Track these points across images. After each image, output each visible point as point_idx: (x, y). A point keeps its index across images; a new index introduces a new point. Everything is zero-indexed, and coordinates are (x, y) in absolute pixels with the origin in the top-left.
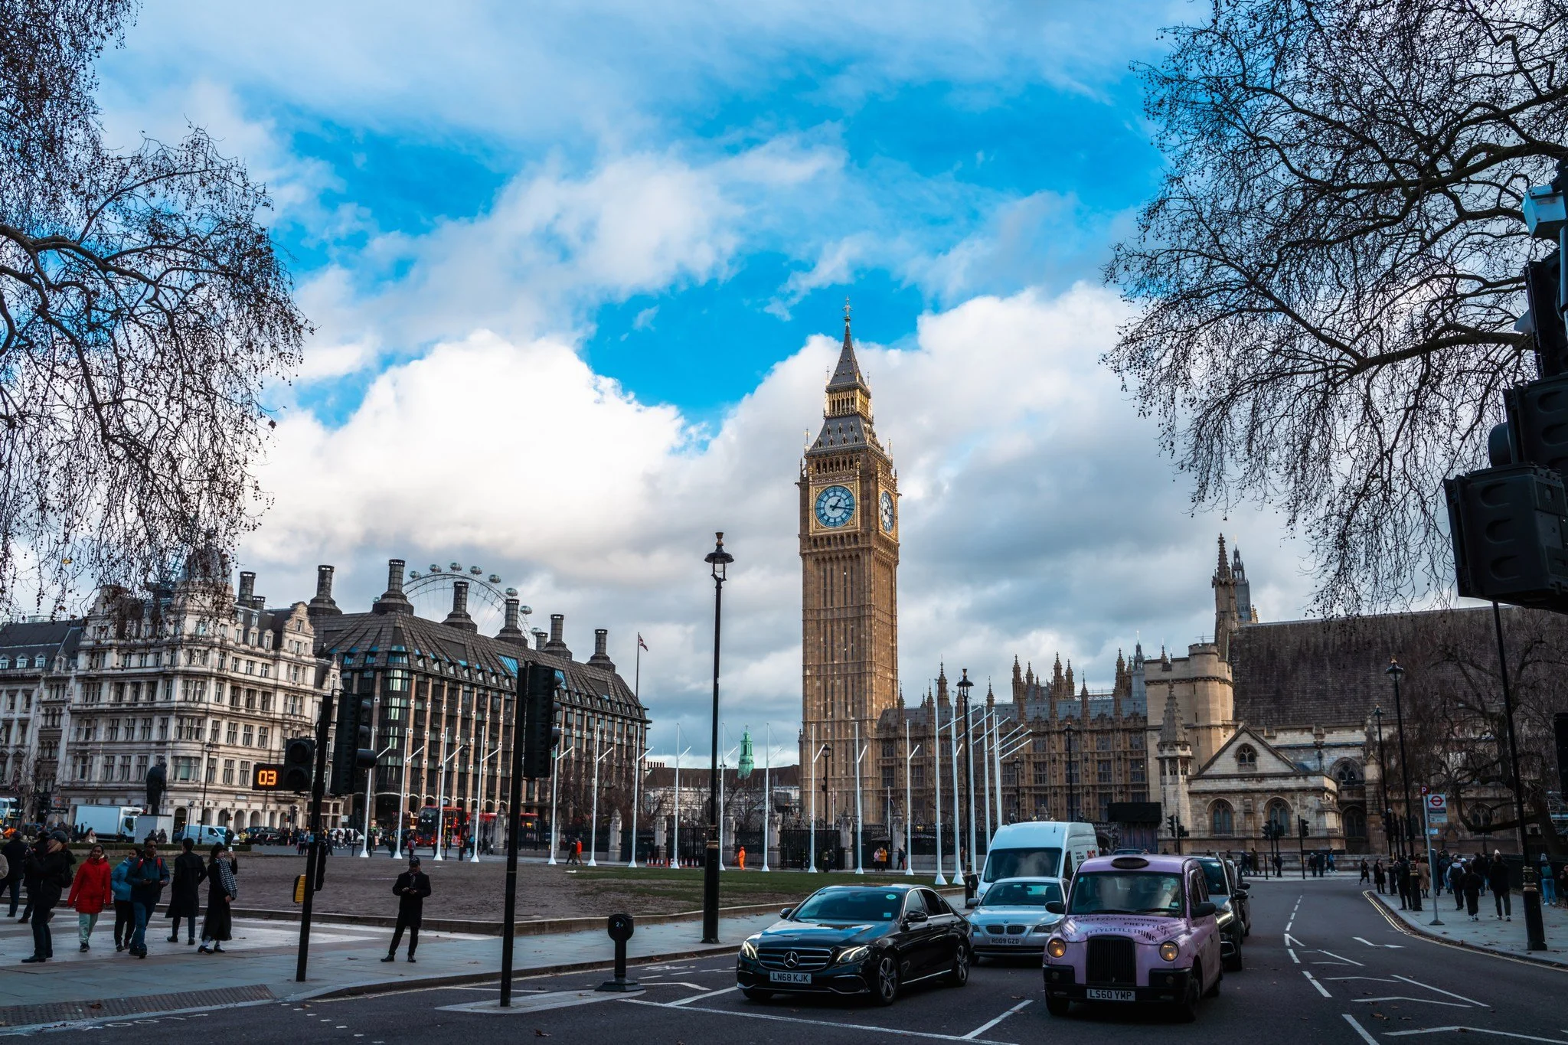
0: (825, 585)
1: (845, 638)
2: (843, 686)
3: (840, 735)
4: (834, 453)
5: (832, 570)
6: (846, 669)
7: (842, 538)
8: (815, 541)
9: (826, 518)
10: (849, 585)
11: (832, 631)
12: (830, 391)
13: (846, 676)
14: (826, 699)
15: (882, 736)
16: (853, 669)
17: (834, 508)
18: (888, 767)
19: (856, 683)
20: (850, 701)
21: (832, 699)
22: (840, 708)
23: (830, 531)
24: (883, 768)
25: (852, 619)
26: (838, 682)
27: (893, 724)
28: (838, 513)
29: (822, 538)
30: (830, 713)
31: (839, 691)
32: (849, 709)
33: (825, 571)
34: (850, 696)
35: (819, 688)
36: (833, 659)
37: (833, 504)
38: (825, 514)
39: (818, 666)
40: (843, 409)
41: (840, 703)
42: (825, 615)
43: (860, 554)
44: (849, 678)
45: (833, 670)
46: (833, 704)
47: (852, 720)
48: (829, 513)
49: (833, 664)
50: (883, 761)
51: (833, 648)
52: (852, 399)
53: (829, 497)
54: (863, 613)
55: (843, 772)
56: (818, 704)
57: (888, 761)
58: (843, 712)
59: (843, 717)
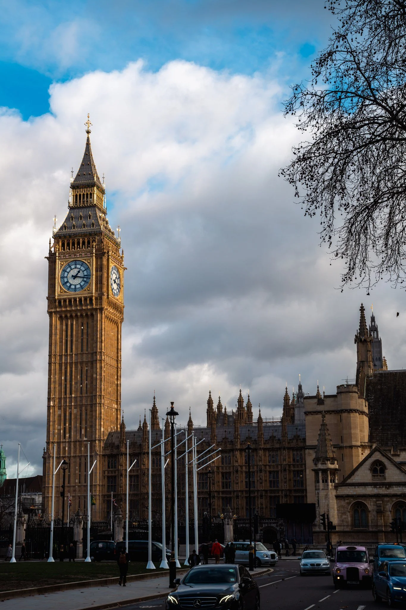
0: (67, 336)
1: (81, 377)
2: (79, 414)
3: (75, 452)
4: (76, 235)
5: (72, 325)
6: (81, 401)
7: (80, 300)
8: (60, 302)
9: (68, 284)
10: (85, 336)
11: (71, 371)
12: (74, 187)
13: (81, 406)
14: (65, 424)
15: (108, 452)
16: (87, 401)
17: (75, 277)
18: (112, 477)
19: (88, 412)
20: (84, 426)
21: (70, 424)
22: (76, 431)
23: (71, 294)
24: (108, 477)
25: (87, 363)
26: (74, 411)
27: (117, 443)
28: (78, 281)
29: (65, 301)
31: (76, 418)
32: (83, 432)
33: (67, 325)
34: (84, 422)
35: (60, 416)
36: (71, 394)
37: (74, 274)
38: (68, 282)
39: (60, 399)
40: (83, 202)
41: (76, 427)
42: (66, 360)
43: (94, 313)
44: (84, 408)
45: (71, 402)
46: (70, 428)
47: (85, 441)
48: (71, 281)
49: (71, 398)
50: (108, 473)
51: (71, 385)
52: (91, 194)
53: (71, 269)
54: (95, 359)
55: (77, 481)
56: (59, 428)
57: (112, 473)
58: (78, 435)
59: (78, 438)
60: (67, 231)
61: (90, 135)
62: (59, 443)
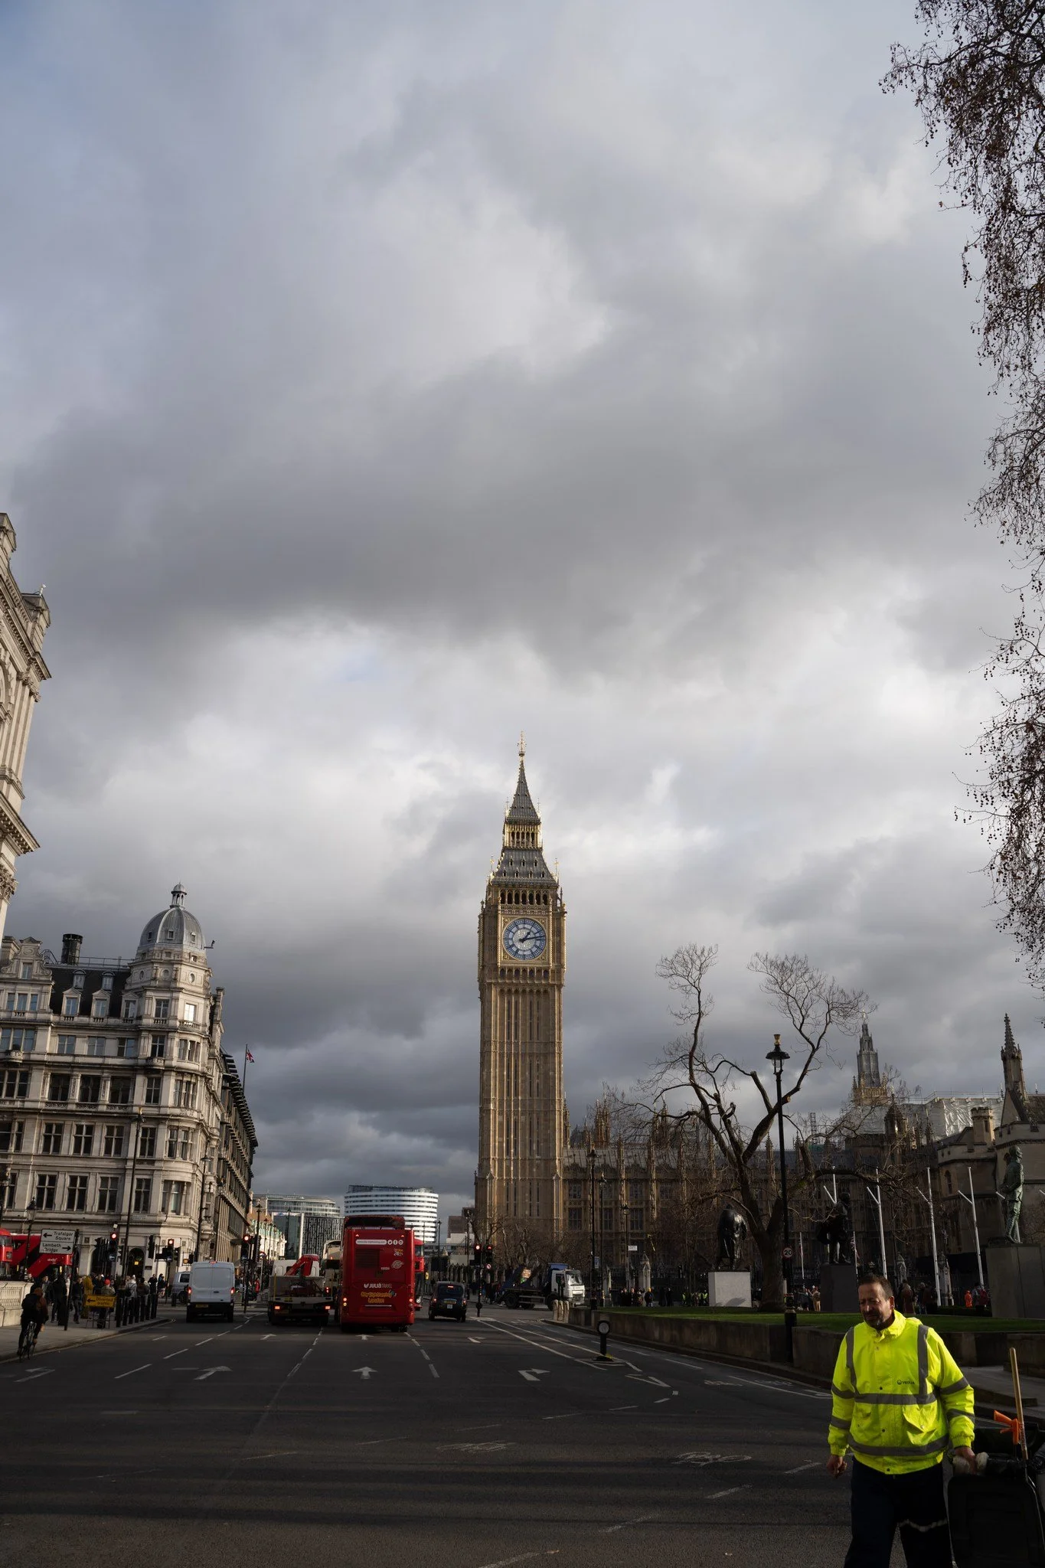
0: (509, 1017)
1: (531, 1074)
2: (528, 1123)
3: (523, 1174)
4: (521, 885)
5: (516, 1003)
6: (531, 1106)
8: (499, 971)
9: (514, 949)
10: (535, 1020)
11: (516, 1066)
12: (509, 822)
13: (531, 1113)
14: (508, 1135)
15: (570, 1176)
16: (538, 1107)
17: (522, 940)
18: (575, 1209)
19: (542, 1121)
20: (535, 1139)
21: (516, 1135)
22: (524, 1146)
23: (519, 963)
24: (570, 1210)
25: (539, 1055)
28: (527, 945)
29: (510, 970)
30: (512, 1151)
31: (523, 1128)
32: (535, 1147)
33: (509, 1003)
34: (535, 1135)
35: (501, 1124)
36: (516, 1094)
37: (522, 937)
38: (513, 945)
39: (501, 1101)
40: (518, 843)
41: (523, 1140)
42: (509, 1049)
43: (549, 990)
44: (535, 1115)
45: (516, 1106)
46: (516, 1142)
47: (537, 1159)
48: (519, 945)
49: (516, 1101)
50: (570, 1203)
51: (516, 1085)
52: (533, 834)
53: (518, 929)
54: (551, 1050)
55: (527, 1213)
56: (500, 1140)
57: (575, 1204)
58: (528, 1151)
59: (528, 1155)
60: (503, 878)
61: (524, 758)
62: (501, 1161)
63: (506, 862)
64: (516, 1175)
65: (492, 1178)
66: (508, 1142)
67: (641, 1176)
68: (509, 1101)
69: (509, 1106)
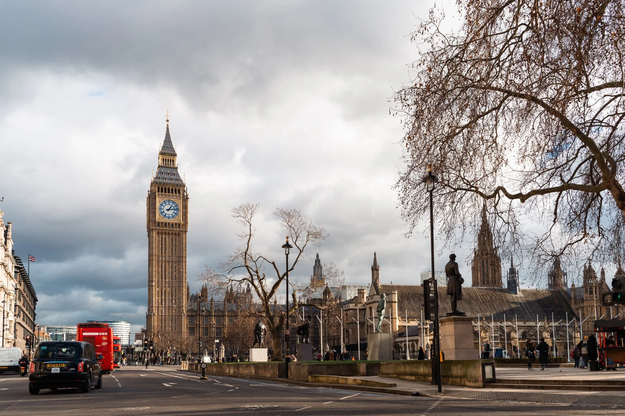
0: (162, 245)
1: (172, 270)
2: (171, 291)
3: (169, 312)
4: (167, 184)
5: (165, 238)
6: (172, 284)
8: (157, 223)
9: (164, 214)
10: (174, 246)
11: (165, 266)
12: (161, 153)
13: (172, 287)
14: (162, 296)
15: (189, 314)
16: (176, 284)
17: (168, 210)
18: (192, 328)
19: (177, 290)
20: (174, 298)
21: (165, 296)
22: (169, 301)
23: (166, 220)
25: (175, 262)
26: (168, 289)
28: (171, 212)
29: (162, 223)
30: (164, 303)
31: (169, 293)
32: (174, 301)
33: (162, 238)
34: (174, 296)
35: (158, 292)
36: (165, 279)
37: (168, 208)
38: (164, 212)
39: (158, 282)
40: (166, 164)
41: (169, 299)
42: (162, 259)
43: (181, 233)
44: (174, 288)
45: (165, 284)
46: (165, 299)
47: (175, 307)
48: (166, 212)
49: (165, 281)
50: (190, 325)
51: (165, 274)
52: (173, 160)
53: (166, 205)
54: (181, 260)
55: (170, 329)
56: (158, 298)
57: (192, 325)
58: (171, 303)
59: (171, 305)
60: (158, 180)
61: (169, 123)
62: (158, 307)
63: (160, 173)
64: (165, 313)
65: (154, 315)
66: (162, 300)
67: (221, 314)
68: (162, 282)
69: (162, 284)
